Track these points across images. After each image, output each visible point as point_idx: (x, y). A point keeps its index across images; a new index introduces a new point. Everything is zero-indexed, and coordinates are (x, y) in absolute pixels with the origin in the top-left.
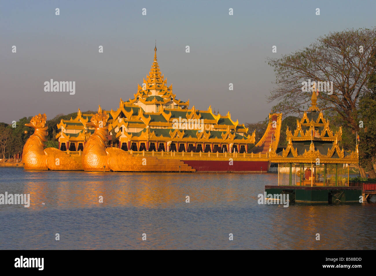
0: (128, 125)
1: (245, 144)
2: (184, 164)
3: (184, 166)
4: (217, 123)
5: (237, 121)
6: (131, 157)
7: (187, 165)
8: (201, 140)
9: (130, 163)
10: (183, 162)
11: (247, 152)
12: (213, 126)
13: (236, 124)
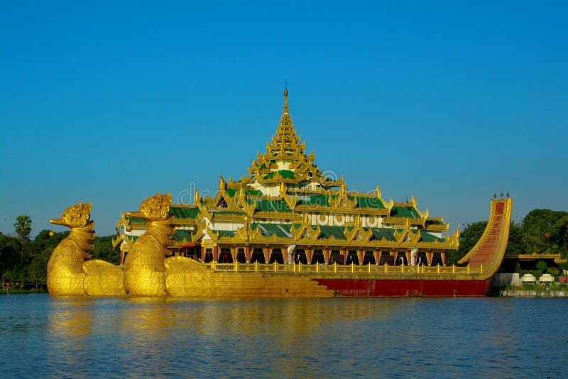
0: (214, 216)
1: (441, 250)
2: (320, 286)
3: (319, 289)
4: (388, 215)
5: (427, 211)
6: (211, 273)
7: (326, 287)
8: (354, 244)
9: (208, 285)
10: (317, 283)
11: (445, 263)
12: (381, 220)
13: (425, 216)
